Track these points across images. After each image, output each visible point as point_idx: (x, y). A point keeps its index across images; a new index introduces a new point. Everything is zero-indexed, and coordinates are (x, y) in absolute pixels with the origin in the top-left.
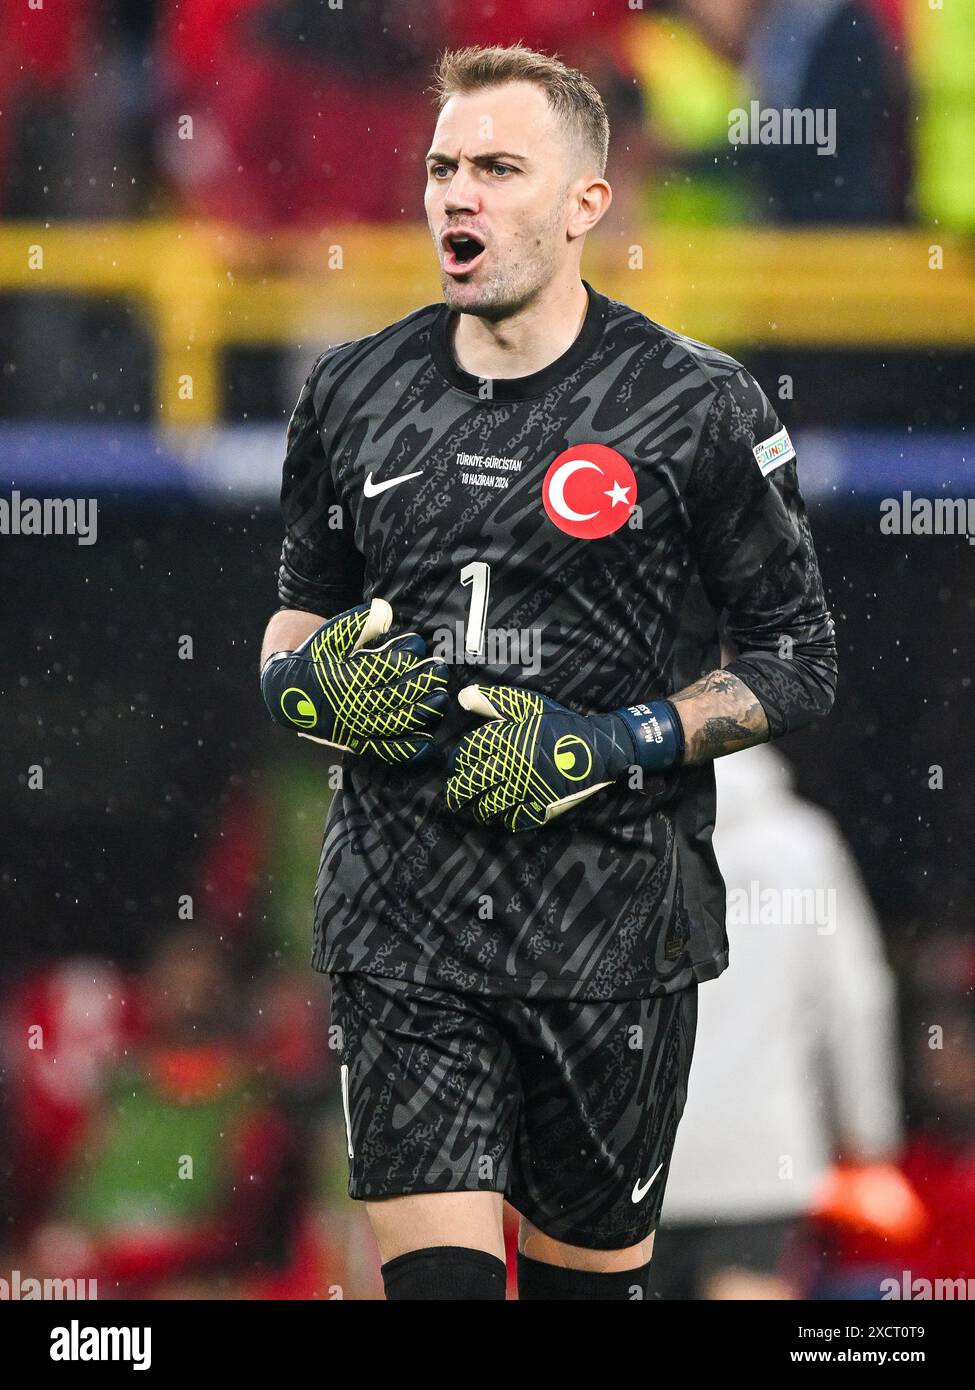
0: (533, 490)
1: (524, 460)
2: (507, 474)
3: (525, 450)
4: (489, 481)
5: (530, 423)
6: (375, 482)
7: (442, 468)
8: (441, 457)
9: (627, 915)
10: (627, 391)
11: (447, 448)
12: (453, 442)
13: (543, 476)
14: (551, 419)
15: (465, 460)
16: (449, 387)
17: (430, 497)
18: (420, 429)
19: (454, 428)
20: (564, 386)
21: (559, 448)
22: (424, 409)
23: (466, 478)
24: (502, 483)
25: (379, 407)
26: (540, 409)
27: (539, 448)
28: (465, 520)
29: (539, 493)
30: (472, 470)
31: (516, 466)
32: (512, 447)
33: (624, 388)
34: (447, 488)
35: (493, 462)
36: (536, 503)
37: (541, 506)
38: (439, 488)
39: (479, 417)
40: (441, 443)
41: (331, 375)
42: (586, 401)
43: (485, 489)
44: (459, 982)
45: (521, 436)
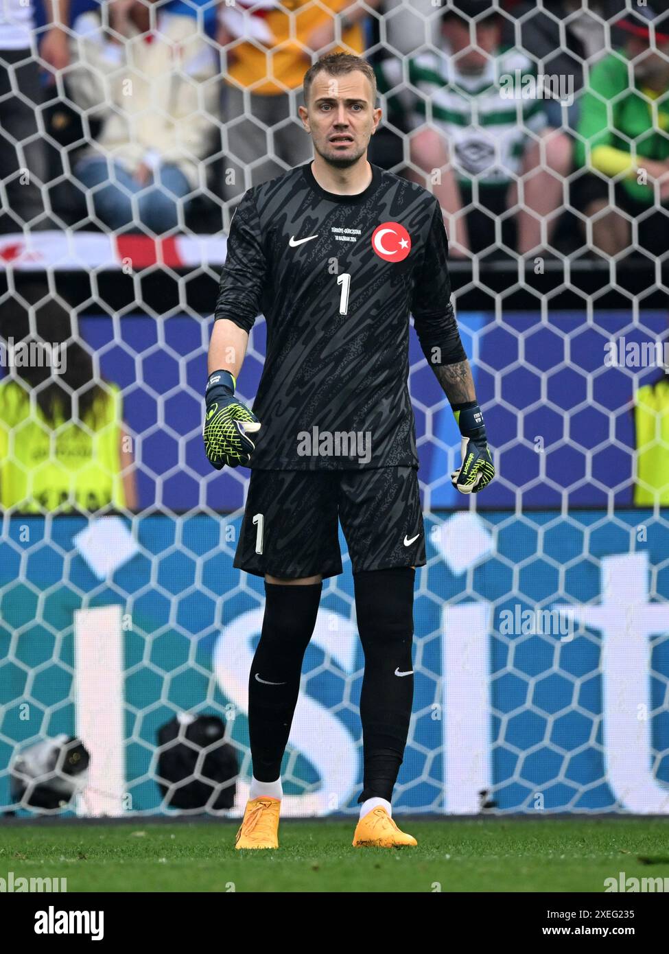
0: (367, 242)
1: (362, 230)
2: (355, 236)
3: (361, 225)
4: (347, 239)
5: (361, 214)
6: (295, 240)
7: (326, 234)
8: (325, 229)
9: (399, 431)
10: (401, 200)
11: (327, 225)
12: (328, 222)
13: (371, 236)
14: (371, 212)
15: (335, 230)
16: (322, 199)
17: (323, 246)
18: (313, 218)
19: (328, 217)
20: (373, 198)
21: (377, 224)
22: (313, 209)
23: (337, 238)
24: (354, 240)
25: (291, 210)
26: (365, 208)
27: (368, 225)
28: (340, 255)
29: (371, 243)
30: (339, 234)
31: (359, 232)
32: (355, 224)
33: (399, 199)
34: (329, 242)
35: (348, 231)
36: (370, 247)
37: (372, 249)
38: (326, 242)
39: (338, 212)
40: (324, 223)
41: (265, 195)
42: (384, 205)
43: (346, 242)
44: (329, 467)
45: (358, 220)
